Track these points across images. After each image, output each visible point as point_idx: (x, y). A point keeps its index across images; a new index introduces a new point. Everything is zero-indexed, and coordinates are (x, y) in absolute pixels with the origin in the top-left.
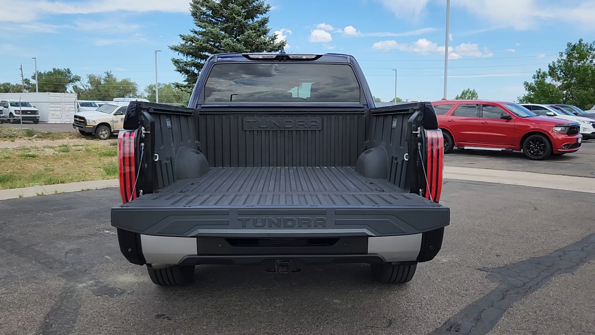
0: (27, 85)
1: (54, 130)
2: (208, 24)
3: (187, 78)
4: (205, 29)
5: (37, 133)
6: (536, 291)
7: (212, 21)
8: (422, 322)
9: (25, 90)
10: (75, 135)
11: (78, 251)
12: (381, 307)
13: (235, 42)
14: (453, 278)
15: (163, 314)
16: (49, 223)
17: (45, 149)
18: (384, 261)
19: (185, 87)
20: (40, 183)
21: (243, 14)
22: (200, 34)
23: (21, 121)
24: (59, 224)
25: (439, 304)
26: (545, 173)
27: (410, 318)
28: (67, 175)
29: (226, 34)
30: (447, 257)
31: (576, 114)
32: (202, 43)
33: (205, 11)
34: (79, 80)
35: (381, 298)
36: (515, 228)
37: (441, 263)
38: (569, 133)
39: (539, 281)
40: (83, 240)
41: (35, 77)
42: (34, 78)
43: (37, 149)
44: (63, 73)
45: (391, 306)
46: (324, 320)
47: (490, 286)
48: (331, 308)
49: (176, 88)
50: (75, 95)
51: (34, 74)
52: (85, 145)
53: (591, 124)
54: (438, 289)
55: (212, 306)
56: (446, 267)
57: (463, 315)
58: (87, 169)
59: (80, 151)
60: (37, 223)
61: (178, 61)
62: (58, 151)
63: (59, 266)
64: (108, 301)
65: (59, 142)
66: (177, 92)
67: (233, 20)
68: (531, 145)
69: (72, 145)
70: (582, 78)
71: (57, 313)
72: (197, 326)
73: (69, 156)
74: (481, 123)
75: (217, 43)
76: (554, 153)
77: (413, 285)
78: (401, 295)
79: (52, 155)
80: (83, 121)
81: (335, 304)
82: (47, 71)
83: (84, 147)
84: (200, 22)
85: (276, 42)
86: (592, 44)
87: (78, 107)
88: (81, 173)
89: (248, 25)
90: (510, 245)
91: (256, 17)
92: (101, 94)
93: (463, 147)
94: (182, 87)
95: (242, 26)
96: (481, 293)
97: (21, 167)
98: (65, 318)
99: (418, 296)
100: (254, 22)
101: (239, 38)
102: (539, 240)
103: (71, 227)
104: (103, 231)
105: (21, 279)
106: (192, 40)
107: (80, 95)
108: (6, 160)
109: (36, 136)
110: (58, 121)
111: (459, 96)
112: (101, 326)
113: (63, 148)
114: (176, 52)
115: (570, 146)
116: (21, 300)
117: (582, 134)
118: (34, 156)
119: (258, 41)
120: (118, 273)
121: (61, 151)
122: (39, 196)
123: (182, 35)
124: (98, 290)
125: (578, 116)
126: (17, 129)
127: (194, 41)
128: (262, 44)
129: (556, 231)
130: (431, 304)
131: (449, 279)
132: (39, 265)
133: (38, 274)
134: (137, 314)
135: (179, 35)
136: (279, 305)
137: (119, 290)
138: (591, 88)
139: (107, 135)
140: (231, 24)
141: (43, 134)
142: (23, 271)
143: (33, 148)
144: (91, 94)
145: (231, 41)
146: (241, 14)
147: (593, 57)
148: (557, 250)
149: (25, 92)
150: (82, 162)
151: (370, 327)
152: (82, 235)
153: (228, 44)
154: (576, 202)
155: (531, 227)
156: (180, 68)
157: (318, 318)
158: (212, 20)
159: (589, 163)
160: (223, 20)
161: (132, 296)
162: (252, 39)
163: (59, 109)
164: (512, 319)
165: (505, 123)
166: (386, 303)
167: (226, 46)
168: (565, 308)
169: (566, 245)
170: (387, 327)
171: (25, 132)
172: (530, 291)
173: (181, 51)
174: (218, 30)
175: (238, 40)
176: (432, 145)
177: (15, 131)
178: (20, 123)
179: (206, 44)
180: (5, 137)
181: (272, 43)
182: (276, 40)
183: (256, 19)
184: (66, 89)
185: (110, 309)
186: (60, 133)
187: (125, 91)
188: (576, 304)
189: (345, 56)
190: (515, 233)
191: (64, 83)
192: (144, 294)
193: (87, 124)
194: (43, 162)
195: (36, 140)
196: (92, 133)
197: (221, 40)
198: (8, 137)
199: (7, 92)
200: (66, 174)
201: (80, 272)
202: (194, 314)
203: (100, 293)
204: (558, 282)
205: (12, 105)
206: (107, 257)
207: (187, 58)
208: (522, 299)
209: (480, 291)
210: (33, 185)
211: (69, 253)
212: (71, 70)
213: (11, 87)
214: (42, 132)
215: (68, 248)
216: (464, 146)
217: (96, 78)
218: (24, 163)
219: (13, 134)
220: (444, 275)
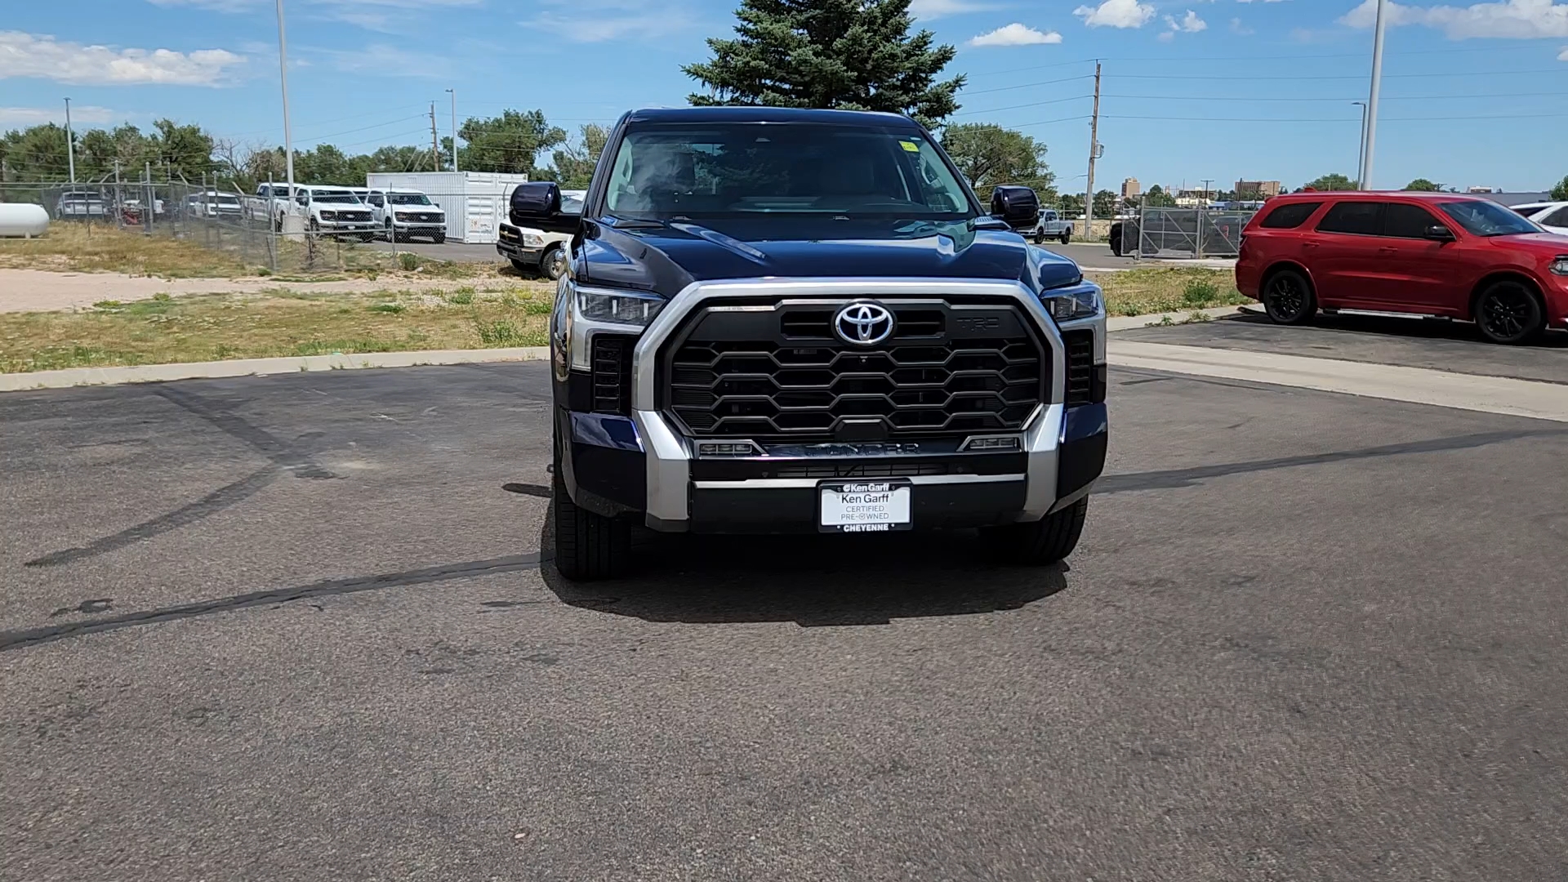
1: (463, 257)
5: (426, 262)
10: (501, 269)
11: (318, 435)
16: (311, 403)
17: (425, 297)
20: (346, 349)
22: (755, 37)
23: (402, 237)
24: (324, 405)
29: (808, 35)
32: (748, 59)
34: (563, 140)
40: (338, 425)
41: (464, 133)
43: (410, 297)
44: (527, 122)
51: (463, 127)
52: (509, 291)
61: (703, 101)
62: (449, 301)
63: (278, 448)
65: (462, 283)
68: (1495, 307)
69: (483, 289)
73: (464, 312)
79: (431, 309)
80: (517, 237)
82: (492, 119)
83: (503, 294)
85: (930, 51)
93: (1337, 311)
95: (844, 17)
101: (833, 44)
103: (337, 409)
104: (379, 416)
108: (341, 316)
109: (420, 269)
110: (486, 239)
113: (461, 295)
114: (698, 80)
118: (396, 310)
120: (349, 459)
121: (453, 300)
123: (715, 40)
128: (886, 58)
132: (252, 445)
135: (708, 41)
140: (818, 11)
141: (434, 264)
143: (404, 293)
145: (812, 53)
152: (344, 418)
153: (805, 61)
162: (864, 47)
163: (488, 210)
167: (800, 64)
171: (403, 260)
173: (708, 77)
177: (384, 257)
178: (401, 242)
180: (359, 271)
184: (533, 162)
191: (527, 148)
193: (525, 245)
195: (420, 278)
196: (535, 265)
198: (366, 271)
203: (304, 476)
205: (391, 200)
206: (351, 443)
210: (332, 352)
211: (304, 436)
212: (544, 115)
214: (438, 262)
216: (1338, 308)
218: (372, 324)
219: (376, 265)
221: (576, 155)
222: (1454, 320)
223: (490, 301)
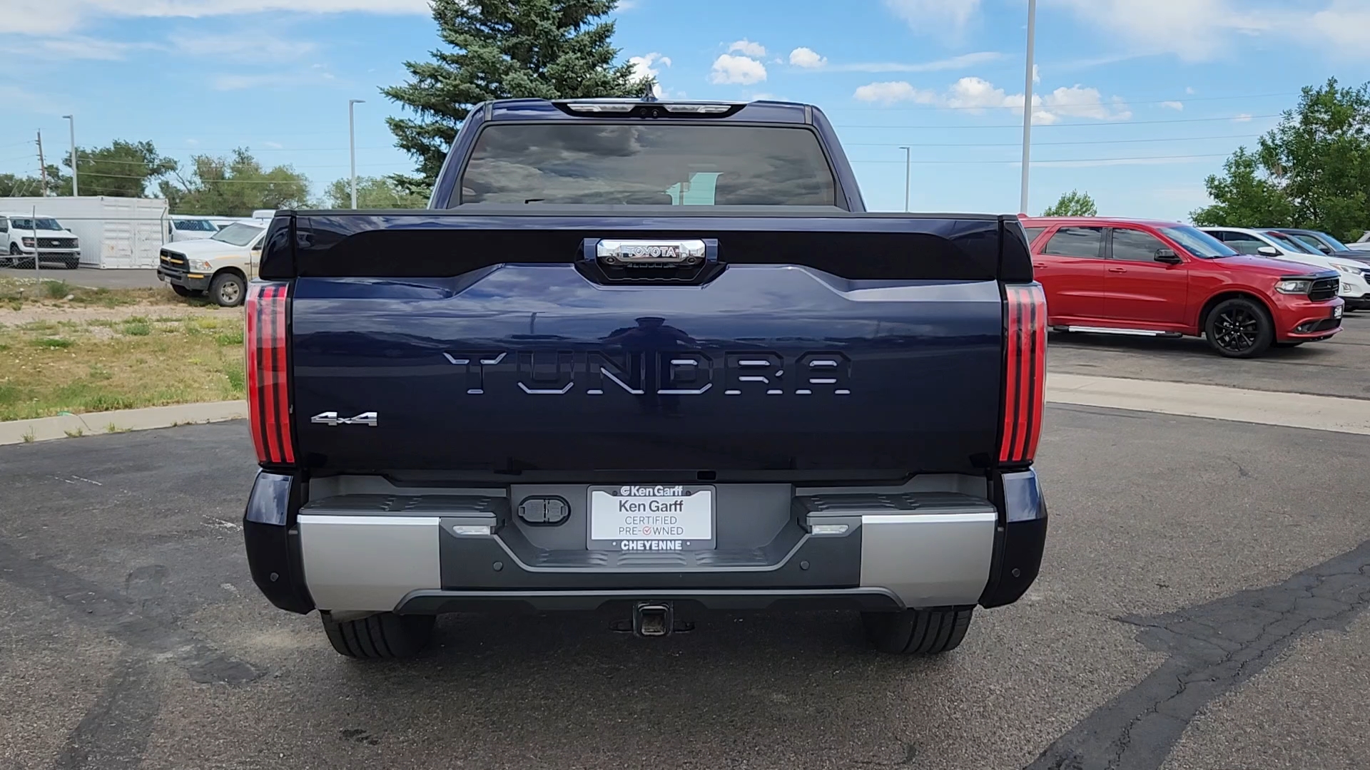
0: (53, 181)
1: (113, 284)
2: (472, 38)
3: (423, 163)
4: (466, 49)
5: (72, 290)
6: (1260, 674)
7: (483, 31)
8: (989, 752)
9: (48, 192)
10: (163, 296)
11: (157, 572)
12: (886, 713)
13: (536, 80)
14: (1058, 640)
15: (359, 728)
16: (92, 503)
17: (91, 328)
18: (900, 605)
19: (418, 184)
20: (75, 407)
21: (554, 14)
22: (453, 62)
23: (37, 263)
24: (116, 505)
25: (1026, 704)
26: (1258, 389)
27: (958, 740)
28: (142, 388)
29: (515, 61)
30: (1041, 588)
31: (1327, 252)
32: (458, 82)
33: (466, 9)
34: (173, 169)
35: (886, 689)
36: (1199, 519)
37: (1028, 605)
38: (1313, 296)
39: (1263, 649)
40: (171, 545)
41: (71, 161)
42: (68, 162)
43: (73, 329)
44: (137, 151)
45: (912, 709)
46: (751, 745)
47: (1147, 662)
48: (767, 714)
49: (397, 189)
50: (163, 203)
51: (68, 155)
52: (184, 320)
53: (1363, 274)
54: (1023, 667)
55: (477, 709)
56: (1040, 614)
57: (1086, 732)
58: (188, 375)
59: (172, 332)
60: (64, 502)
61: (402, 124)
62: (122, 333)
63: (111, 608)
64: (225, 696)
65: (127, 312)
66: (401, 197)
67: (531, 30)
68: (1225, 324)
69: (154, 318)
70: (1338, 168)
71: (100, 725)
72: (442, 759)
73: (146, 344)
74: (1110, 271)
75: (492, 82)
76: (1279, 341)
77: (964, 659)
78: (936, 684)
79: (107, 342)
80: (180, 262)
81: (775, 705)
82: (99, 148)
83: (182, 324)
84: (453, 33)
85: (632, 81)
86: (1362, 91)
87: (170, 231)
88: (176, 384)
89: (566, 41)
90: (1189, 561)
91: (584, 23)
92: (225, 201)
93: (1066, 328)
94: (411, 183)
95: (551, 44)
96: (1127, 677)
97: (35, 369)
98: (119, 739)
99: (976, 685)
100: (580, 33)
101: (545, 70)
102: (1257, 548)
103: (143, 512)
104: (220, 523)
105: (17, 641)
106: (436, 76)
107: (176, 204)
109: (71, 297)
110: (124, 264)
111: (1054, 209)
112: (207, 760)
113: (133, 325)
114: (398, 102)
115: (1316, 325)
116: (15, 693)
117: (1342, 297)
118: (64, 345)
119: (590, 79)
120: (253, 626)
121: (128, 332)
122: (72, 439)
123: (413, 63)
124: (202, 667)
125: (1331, 256)
126: (26, 280)
127: (440, 78)
128: (598, 85)
129: (1296, 526)
130: (1009, 706)
131: (1048, 643)
132: (63, 605)
133: (61, 629)
134: (293, 729)
135: (405, 64)
136: (639, 708)
137: (253, 669)
138: (1360, 193)
139: (237, 295)
140: (526, 37)
141: (87, 292)
142: (23, 620)
143: (64, 325)
144: (203, 200)
145: (526, 77)
146: (550, 16)
147: (1364, 121)
148: (1301, 573)
149: (48, 196)
150: (178, 357)
151: (863, 763)
152: (168, 532)
153: (519, 85)
154: (1337, 458)
155: (1235, 517)
156: (406, 141)
157: (735, 741)
158: (483, 28)
159: (1359, 365)
160: (506, 29)
161: (285, 683)
162: (576, 73)
163: (126, 235)
164: (1206, 744)
165: (1164, 271)
166: (899, 702)
167: (514, 88)
168: (1331, 715)
169: (1321, 559)
170: (904, 763)
171: (45, 290)
172: (1244, 674)
173: (409, 99)
174: (496, 51)
175: (542, 75)
176: (1019, 321)
177: (22, 286)
178: (34, 268)
179: (469, 85)
181: (621, 82)
182: (632, 76)
183: (583, 28)
184: (143, 190)
185: (230, 715)
186: (128, 291)
187: (280, 194)
188: (1358, 707)
189: (799, 107)
190: (1200, 531)
191: (138, 175)
192: (313, 679)
193: (191, 271)
194: (86, 358)
195: (71, 307)
196: (202, 291)
197: (503, 76)
198: (7, 300)
199: (8, 196)
200: (139, 387)
201: (161, 623)
202: (434, 730)
203: (208, 677)
204: (1311, 650)
205: (15, 225)
206: (228, 586)
207: (423, 115)
208: (1227, 694)
209: (1125, 672)
210: (57, 412)
211: (136, 577)
212: (155, 145)
213: (16, 183)
214: (85, 289)
215: (134, 564)
216: (1069, 326)
217: (214, 165)
218: (41, 361)
219: (18, 293)
220: (1036, 634)
221: (187, 183)
222: (1184, 336)
223: (171, 331)
